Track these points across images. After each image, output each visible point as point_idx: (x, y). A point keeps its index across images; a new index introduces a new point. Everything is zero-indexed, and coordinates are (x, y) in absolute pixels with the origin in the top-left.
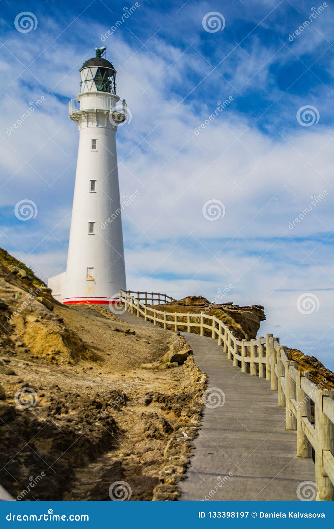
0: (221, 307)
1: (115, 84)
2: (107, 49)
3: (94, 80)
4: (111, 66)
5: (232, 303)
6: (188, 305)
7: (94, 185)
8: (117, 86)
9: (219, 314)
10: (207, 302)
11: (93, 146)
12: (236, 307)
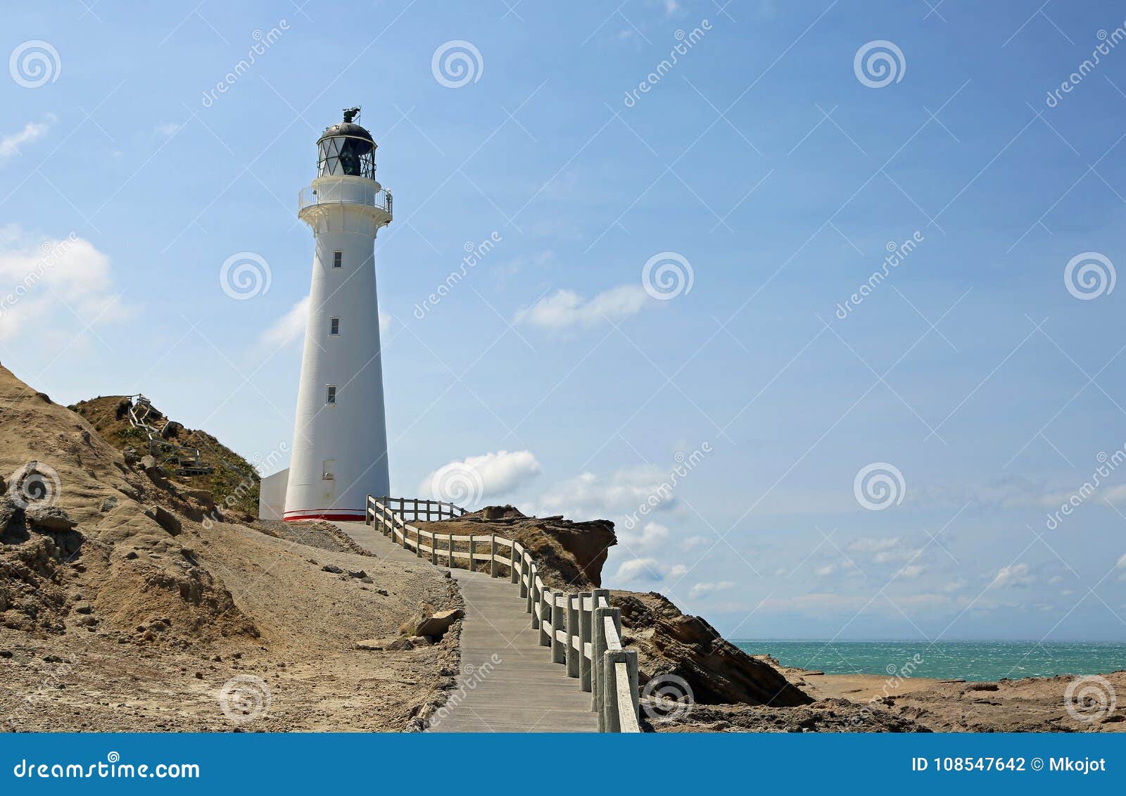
0: (543, 525)
1: (374, 165)
2: (361, 110)
3: (339, 157)
4: (369, 137)
5: (562, 517)
6: (486, 522)
7: (338, 325)
8: (377, 168)
9: (537, 537)
10: (519, 515)
11: (336, 262)
12: (567, 524)
